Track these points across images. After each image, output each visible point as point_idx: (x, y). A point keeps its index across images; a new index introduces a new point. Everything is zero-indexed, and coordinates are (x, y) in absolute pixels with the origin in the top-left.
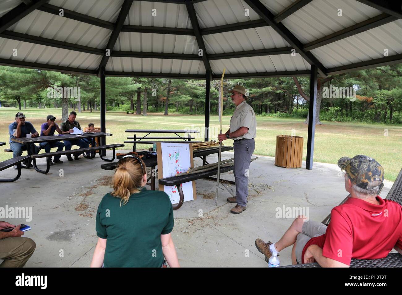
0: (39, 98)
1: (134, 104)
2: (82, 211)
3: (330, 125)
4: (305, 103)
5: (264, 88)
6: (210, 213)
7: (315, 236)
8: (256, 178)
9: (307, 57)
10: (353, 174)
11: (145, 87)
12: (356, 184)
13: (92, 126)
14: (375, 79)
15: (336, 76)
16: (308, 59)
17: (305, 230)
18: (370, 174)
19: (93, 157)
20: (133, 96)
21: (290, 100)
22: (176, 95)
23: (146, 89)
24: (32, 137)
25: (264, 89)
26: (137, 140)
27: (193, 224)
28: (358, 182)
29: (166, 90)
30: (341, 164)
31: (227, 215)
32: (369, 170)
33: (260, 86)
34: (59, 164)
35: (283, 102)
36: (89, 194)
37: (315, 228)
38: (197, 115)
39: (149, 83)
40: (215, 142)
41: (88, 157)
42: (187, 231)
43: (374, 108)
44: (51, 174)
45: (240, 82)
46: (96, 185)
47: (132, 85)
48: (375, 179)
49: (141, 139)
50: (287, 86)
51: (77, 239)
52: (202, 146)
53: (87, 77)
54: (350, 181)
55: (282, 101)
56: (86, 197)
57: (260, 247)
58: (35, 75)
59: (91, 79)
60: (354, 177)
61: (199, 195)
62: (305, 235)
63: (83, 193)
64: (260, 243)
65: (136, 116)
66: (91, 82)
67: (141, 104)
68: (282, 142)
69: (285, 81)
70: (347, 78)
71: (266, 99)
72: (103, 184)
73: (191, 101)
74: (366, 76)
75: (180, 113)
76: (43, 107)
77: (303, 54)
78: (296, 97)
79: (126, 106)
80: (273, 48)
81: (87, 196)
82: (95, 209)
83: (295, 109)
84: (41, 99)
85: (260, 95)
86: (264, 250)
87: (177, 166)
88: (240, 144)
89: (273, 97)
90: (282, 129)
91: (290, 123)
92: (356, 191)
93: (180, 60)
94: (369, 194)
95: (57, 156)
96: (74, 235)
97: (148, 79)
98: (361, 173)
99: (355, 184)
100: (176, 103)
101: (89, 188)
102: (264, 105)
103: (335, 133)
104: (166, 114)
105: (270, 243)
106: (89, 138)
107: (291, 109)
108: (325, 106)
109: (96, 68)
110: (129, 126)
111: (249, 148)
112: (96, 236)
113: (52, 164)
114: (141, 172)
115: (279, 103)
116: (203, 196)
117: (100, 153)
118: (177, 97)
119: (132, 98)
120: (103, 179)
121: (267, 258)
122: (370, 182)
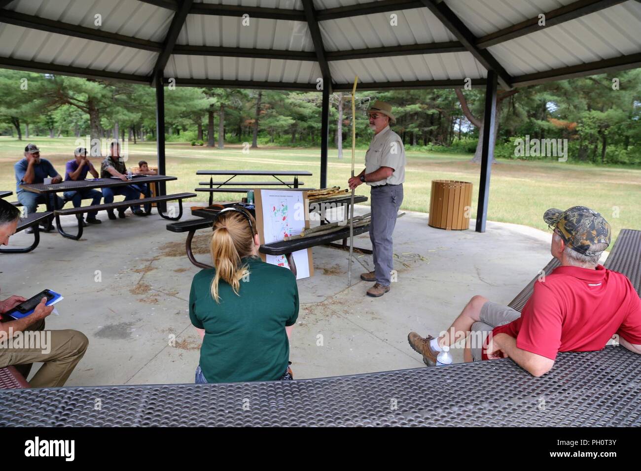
0: (50, 120)
1: (202, 131)
2: (142, 294)
3: (510, 165)
4: (472, 131)
5: (409, 106)
6: (336, 296)
7: (500, 325)
8: (400, 244)
9: (482, 58)
10: (569, 232)
11: (222, 104)
12: (572, 247)
13: (144, 165)
14: (583, 94)
15: (523, 89)
16: (484, 61)
17: (484, 317)
18: (594, 232)
19: (148, 213)
20: (202, 117)
21: (448, 125)
22: (270, 116)
23: (223, 107)
24: (53, 183)
25: (409, 108)
26: (214, 187)
27: (311, 312)
28: (575, 244)
29: (254, 108)
30: (549, 218)
31: (361, 298)
32: (593, 227)
33: (402, 102)
34: (97, 225)
35: (438, 128)
36: (149, 269)
37: (498, 313)
38: (303, 148)
39: (228, 96)
40: (340, 190)
41: (140, 214)
42: (304, 322)
43: (577, 139)
44: (86, 240)
45: (372, 95)
46: (158, 256)
47: (202, 100)
48: (599, 241)
49: (221, 185)
50: (444, 103)
51: (139, 335)
52: (320, 195)
53: (130, 86)
54: (562, 242)
55: (436, 127)
56: (144, 274)
57: (416, 344)
58: (45, 83)
59: (136, 91)
60: (570, 236)
61: (318, 270)
62: (484, 324)
63: (139, 268)
64: (416, 339)
65: (206, 149)
66: (135, 95)
67: (213, 131)
68: (439, 190)
69: (442, 96)
70: (540, 91)
71: (412, 123)
72: (168, 255)
73: (293, 125)
74: (568, 89)
75: (276, 145)
76: (57, 135)
77: (476, 53)
78: (458, 121)
79: (191, 133)
80: (430, 42)
81: (146, 272)
82: (161, 292)
83: (456, 138)
84: (53, 122)
85: (402, 117)
86: (421, 348)
87: (285, 226)
88: (382, 192)
89: (422, 120)
90: (436, 170)
91: (450, 161)
92: (571, 256)
93: (282, 61)
94: (589, 262)
95: (92, 212)
96: (134, 330)
97: (225, 90)
98: (582, 230)
99: (570, 246)
100: (269, 128)
101: (147, 260)
102: (408, 132)
103: (518, 178)
104: (254, 146)
105: (430, 338)
106: (140, 184)
107: (450, 140)
108: (502, 135)
109: (148, 72)
110: (198, 165)
111: (395, 198)
112: (168, 332)
113: (86, 226)
114: (249, 232)
115: (431, 129)
116: (323, 271)
117: (158, 207)
118: (271, 119)
119: (200, 121)
120: (167, 247)
121: (426, 359)
122: (593, 244)
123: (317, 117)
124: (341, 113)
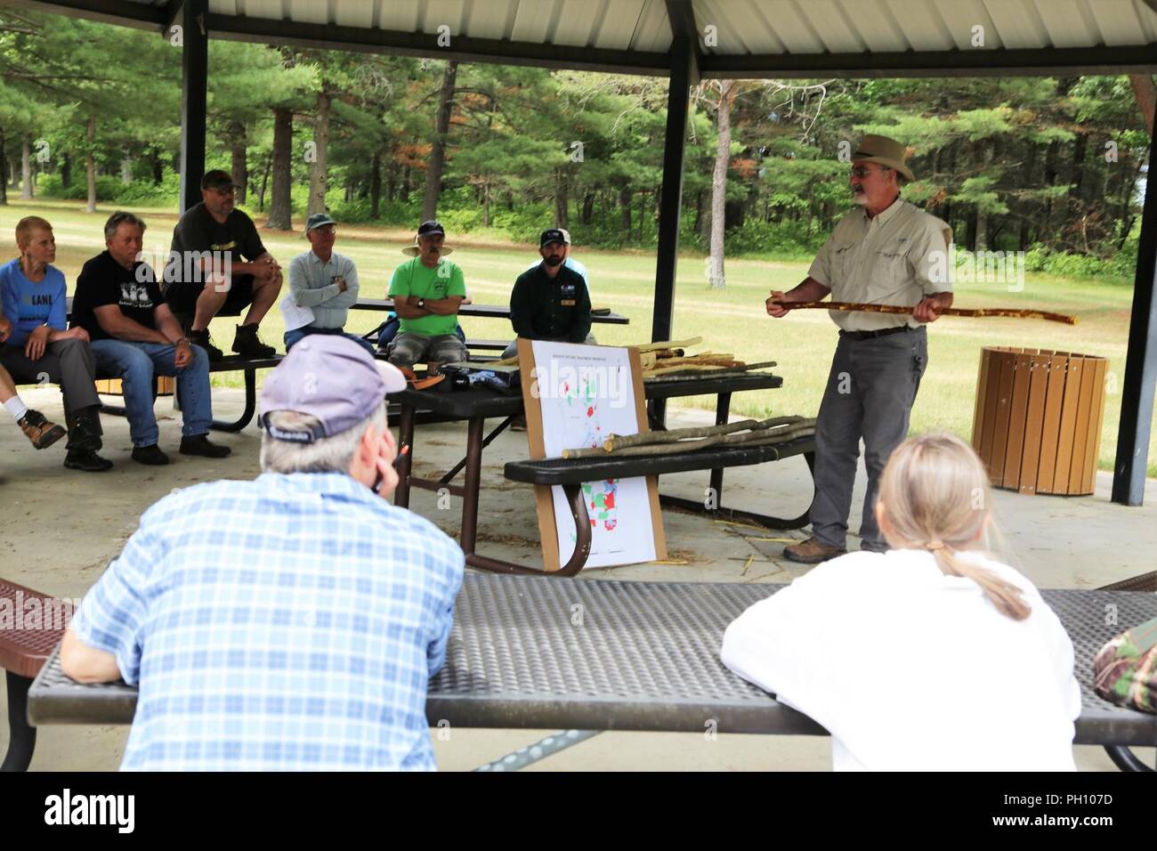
5: (967, 114)
11: (326, 85)
20: (255, 128)
23: (330, 96)
25: (968, 121)
29: (432, 104)
35: (1071, 192)
55: (1065, 189)
68: (1001, 373)
71: (975, 175)
75: (499, 233)
87: (594, 430)
88: (891, 347)
89: (1013, 164)
102: (960, 204)
111: (921, 361)
115: (1047, 197)
118: (487, 147)
123: (642, 146)
124: (726, 134)
